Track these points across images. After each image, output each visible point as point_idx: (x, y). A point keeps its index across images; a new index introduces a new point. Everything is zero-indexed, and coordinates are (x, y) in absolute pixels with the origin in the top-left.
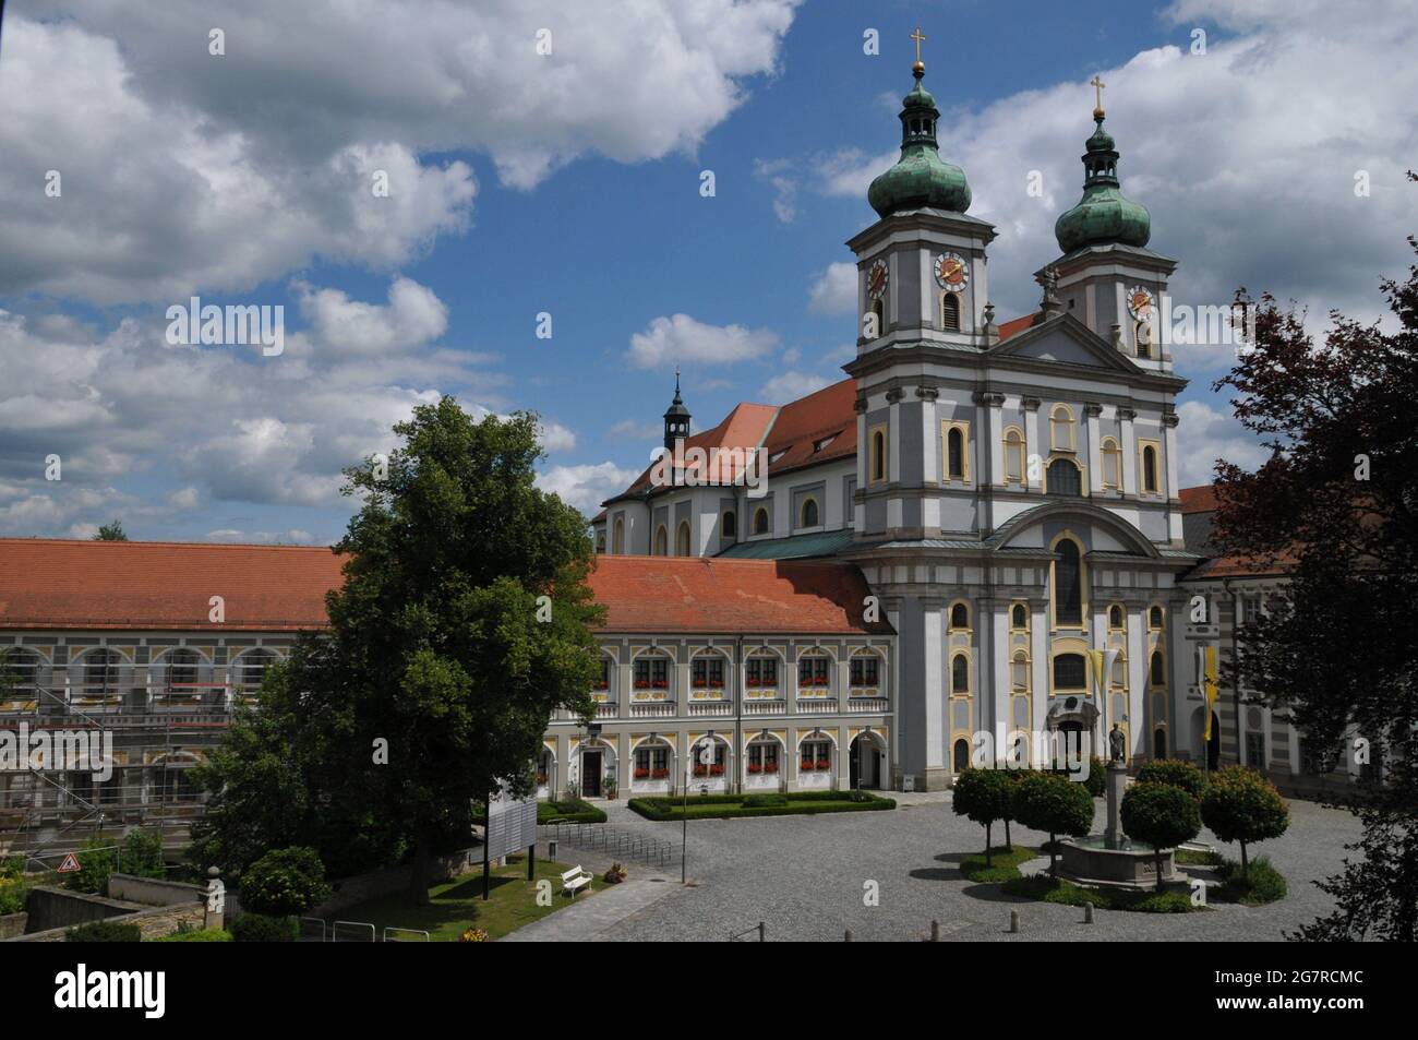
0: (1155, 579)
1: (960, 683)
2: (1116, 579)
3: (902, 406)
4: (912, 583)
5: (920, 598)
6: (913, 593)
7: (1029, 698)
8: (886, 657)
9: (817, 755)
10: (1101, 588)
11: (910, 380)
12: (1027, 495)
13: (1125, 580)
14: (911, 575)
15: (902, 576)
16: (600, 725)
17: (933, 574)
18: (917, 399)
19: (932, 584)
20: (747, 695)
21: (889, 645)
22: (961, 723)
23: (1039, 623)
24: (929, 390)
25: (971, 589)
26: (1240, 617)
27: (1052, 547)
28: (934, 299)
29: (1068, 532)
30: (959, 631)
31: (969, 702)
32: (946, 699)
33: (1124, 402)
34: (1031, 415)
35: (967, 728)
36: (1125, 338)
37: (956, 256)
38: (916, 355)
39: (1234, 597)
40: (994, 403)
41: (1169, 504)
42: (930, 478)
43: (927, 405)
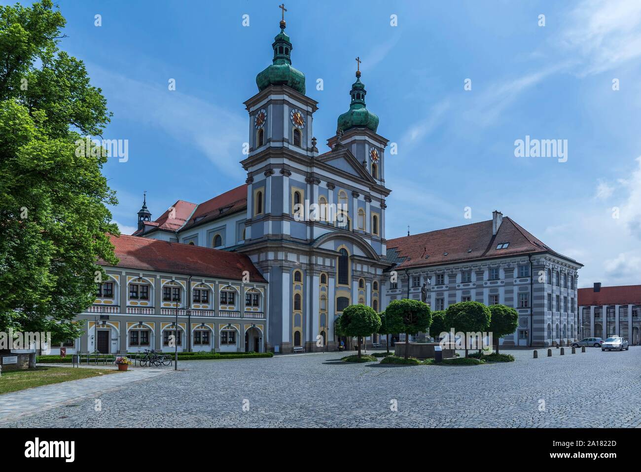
0: (376, 270)
1: (297, 307)
2: (362, 268)
3: (272, 177)
4: (276, 260)
5: (280, 266)
6: (277, 264)
7: (326, 314)
8: (263, 294)
10: (356, 271)
11: (277, 166)
12: (328, 226)
13: (365, 268)
14: (276, 256)
15: (271, 256)
16: (108, 316)
17: (286, 256)
18: (281, 175)
19: (286, 260)
20: (194, 306)
21: (264, 288)
22: (297, 324)
23: (332, 282)
24: (286, 171)
25: (303, 265)
26: (411, 285)
27: (338, 250)
28: (290, 130)
29: (344, 245)
30: (298, 283)
31: (301, 315)
32: (291, 313)
33: (368, 194)
34: (331, 192)
35: (300, 326)
36: (368, 168)
37: (300, 113)
38: (281, 153)
39: (409, 276)
40: (315, 182)
41: (382, 241)
42: (286, 212)
43: (285, 178)
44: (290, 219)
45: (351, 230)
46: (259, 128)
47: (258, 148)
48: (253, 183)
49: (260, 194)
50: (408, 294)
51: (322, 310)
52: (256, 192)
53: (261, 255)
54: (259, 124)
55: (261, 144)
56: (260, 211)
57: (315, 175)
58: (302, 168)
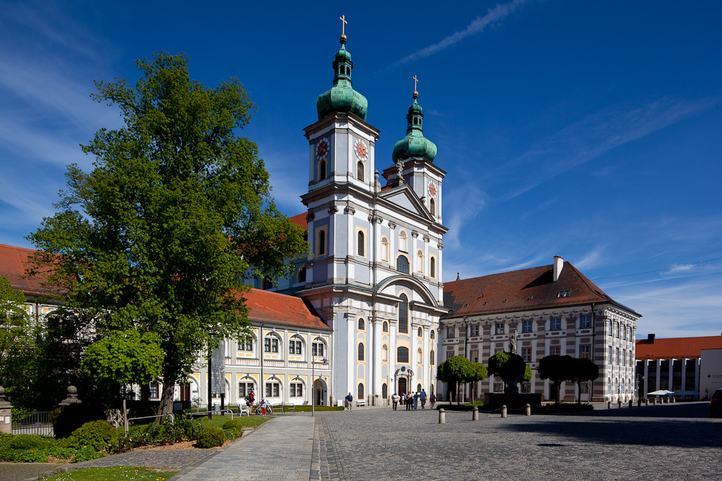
0: (433, 318)
1: (361, 357)
2: (421, 316)
4: (340, 306)
5: (344, 313)
6: (342, 311)
7: (388, 365)
8: (328, 342)
9: (297, 389)
10: (415, 319)
11: (342, 202)
12: (389, 269)
13: (423, 316)
14: (340, 302)
17: (351, 303)
19: (351, 307)
20: (266, 356)
21: (330, 337)
22: (361, 376)
23: (393, 330)
24: (350, 209)
25: (366, 312)
26: (469, 334)
27: (398, 296)
28: (354, 162)
29: (404, 290)
30: (361, 331)
31: (364, 366)
32: (355, 364)
33: (426, 233)
34: (392, 231)
35: (363, 378)
36: (427, 204)
37: (363, 143)
38: (346, 189)
39: (467, 325)
40: (378, 221)
41: (439, 285)
42: (351, 253)
43: (350, 216)
44: (355, 262)
45: (411, 273)
46: (321, 159)
47: (320, 181)
48: (315, 220)
49: (322, 234)
50: (466, 343)
51: (383, 360)
52: (318, 230)
53: (325, 300)
54: (321, 154)
55: (323, 177)
56: (322, 252)
57: (378, 213)
58: (366, 205)
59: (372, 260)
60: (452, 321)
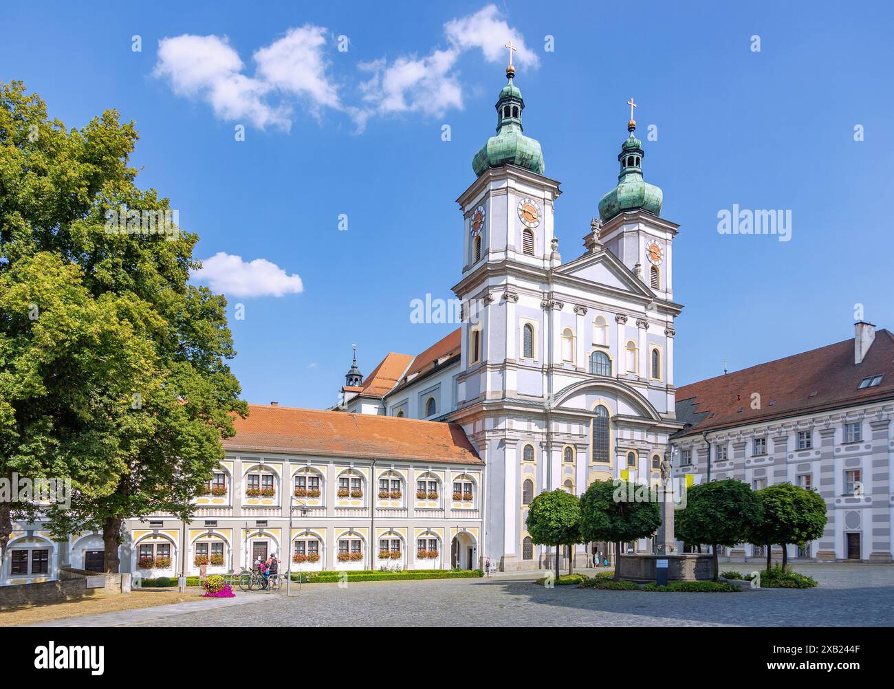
0: (656, 437)
1: (528, 499)
2: (632, 434)
3: (491, 306)
4: (496, 430)
5: (502, 439)
6: (498, 436)
8: (478, 481)
9: (428, 548)
10: (623, 440)
11: (498, 288)
13: (638, 435)
14: (496, 424)
15: (489, 423)
16: (267, 521)
17: (511, 423)
18: (503, 301)
19: (511, 430)
20: (379, 503)
21: (480, 473)
23: (582, 459)
24: (510, 295)
25: (537, 435)
26: (713, 458)
27: (592, 409)
28: (518, 231)
29: (602, 400)
30: (528, 463)
32: (518, 508)
33: (642, 316)
34: (580, 318)
36: (644, 274)
37: (533, 202)
38: (503, 269)
39: (709, 444)
40: (556, 307)
41: (667, 389)
42: (511, 355)
43: (511, 306)
44: (517, 366)
45: (614, 375)
46: (475, 235)
47: (475, 263)
49: (476, 335)
50: (709, 472)
52: (472, 330)
53: (477, 423)
54: (476, 227)
55: (478, 259)
56: (476, 358)
57: (555, 296)
58: (536, 286)
59: (546, 362)
60: (689, 439)
